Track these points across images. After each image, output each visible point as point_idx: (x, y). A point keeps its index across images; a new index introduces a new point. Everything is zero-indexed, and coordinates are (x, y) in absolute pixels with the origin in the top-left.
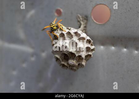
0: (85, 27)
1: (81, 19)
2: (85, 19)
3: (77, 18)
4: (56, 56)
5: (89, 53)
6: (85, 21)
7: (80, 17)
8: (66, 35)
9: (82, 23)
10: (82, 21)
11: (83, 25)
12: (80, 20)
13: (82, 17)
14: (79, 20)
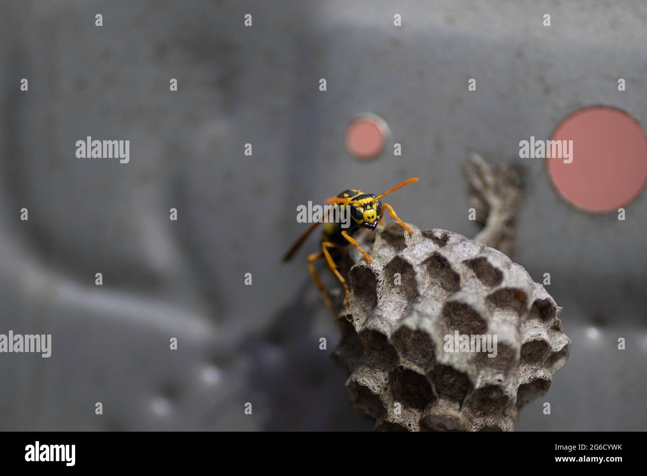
0: (510, 223)
1: (490, 179)
2: (511, 182)
3: (466, 175)
4: (360, 380)
5: (541, 374)
6: (512, 193)
7: (486, 167)
8: (420, 272)
9: (495, 201)
10: (497, 191)
11: (501, 211)
12: (486, 185)
13: (496, 172)
14: (477, 183)
